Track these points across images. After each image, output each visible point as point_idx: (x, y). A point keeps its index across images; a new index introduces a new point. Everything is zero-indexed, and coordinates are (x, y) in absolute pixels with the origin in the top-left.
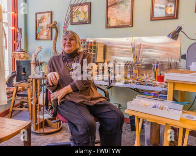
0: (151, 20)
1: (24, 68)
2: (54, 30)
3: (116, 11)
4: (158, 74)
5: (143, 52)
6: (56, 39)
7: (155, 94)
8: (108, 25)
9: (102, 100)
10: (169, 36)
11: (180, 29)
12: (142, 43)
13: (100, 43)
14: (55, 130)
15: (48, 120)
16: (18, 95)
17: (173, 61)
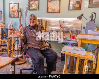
0: (69, 10)
1: (5, 32)
2: (20, 13)
3: (52, 5)
4: (72, 35)
5: (65, 25)
6: (21, 17)
7: (72, 44)
8: (48, 12)
9: (48, 47)
10: (77, 18)
11: (82, 15)
12: (64, 21)
13: (44, 20)
14: (23, 62)
15: (19, 58)
16: (2, 46)
17: (78, 29)
